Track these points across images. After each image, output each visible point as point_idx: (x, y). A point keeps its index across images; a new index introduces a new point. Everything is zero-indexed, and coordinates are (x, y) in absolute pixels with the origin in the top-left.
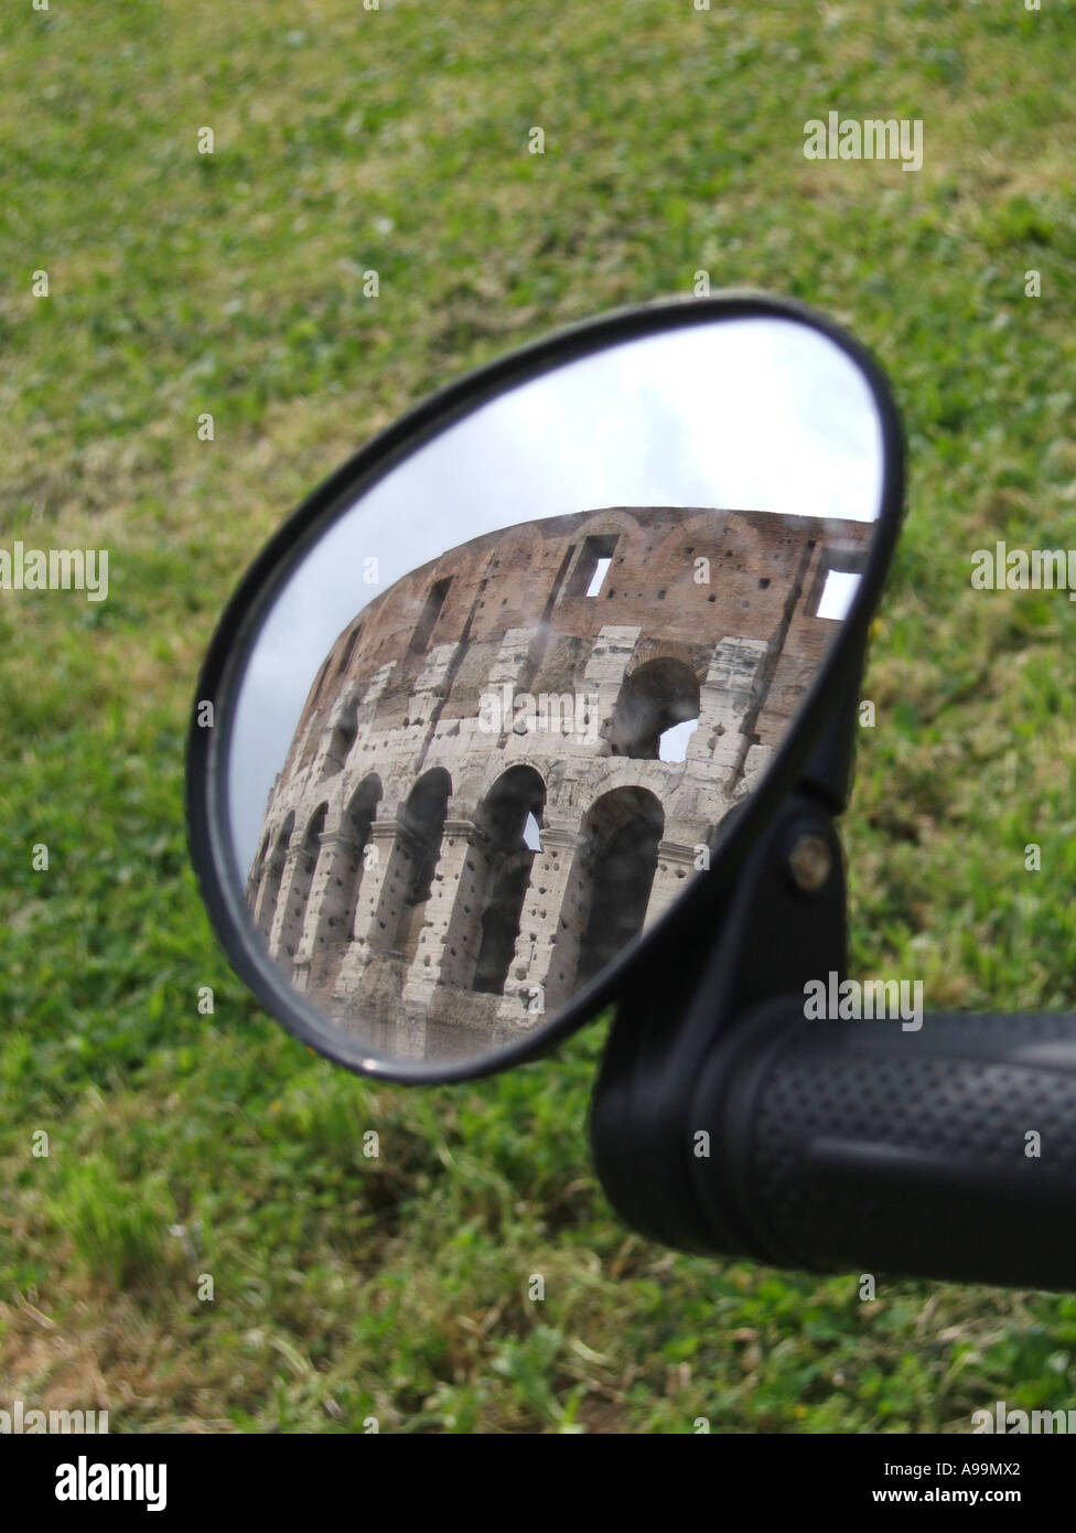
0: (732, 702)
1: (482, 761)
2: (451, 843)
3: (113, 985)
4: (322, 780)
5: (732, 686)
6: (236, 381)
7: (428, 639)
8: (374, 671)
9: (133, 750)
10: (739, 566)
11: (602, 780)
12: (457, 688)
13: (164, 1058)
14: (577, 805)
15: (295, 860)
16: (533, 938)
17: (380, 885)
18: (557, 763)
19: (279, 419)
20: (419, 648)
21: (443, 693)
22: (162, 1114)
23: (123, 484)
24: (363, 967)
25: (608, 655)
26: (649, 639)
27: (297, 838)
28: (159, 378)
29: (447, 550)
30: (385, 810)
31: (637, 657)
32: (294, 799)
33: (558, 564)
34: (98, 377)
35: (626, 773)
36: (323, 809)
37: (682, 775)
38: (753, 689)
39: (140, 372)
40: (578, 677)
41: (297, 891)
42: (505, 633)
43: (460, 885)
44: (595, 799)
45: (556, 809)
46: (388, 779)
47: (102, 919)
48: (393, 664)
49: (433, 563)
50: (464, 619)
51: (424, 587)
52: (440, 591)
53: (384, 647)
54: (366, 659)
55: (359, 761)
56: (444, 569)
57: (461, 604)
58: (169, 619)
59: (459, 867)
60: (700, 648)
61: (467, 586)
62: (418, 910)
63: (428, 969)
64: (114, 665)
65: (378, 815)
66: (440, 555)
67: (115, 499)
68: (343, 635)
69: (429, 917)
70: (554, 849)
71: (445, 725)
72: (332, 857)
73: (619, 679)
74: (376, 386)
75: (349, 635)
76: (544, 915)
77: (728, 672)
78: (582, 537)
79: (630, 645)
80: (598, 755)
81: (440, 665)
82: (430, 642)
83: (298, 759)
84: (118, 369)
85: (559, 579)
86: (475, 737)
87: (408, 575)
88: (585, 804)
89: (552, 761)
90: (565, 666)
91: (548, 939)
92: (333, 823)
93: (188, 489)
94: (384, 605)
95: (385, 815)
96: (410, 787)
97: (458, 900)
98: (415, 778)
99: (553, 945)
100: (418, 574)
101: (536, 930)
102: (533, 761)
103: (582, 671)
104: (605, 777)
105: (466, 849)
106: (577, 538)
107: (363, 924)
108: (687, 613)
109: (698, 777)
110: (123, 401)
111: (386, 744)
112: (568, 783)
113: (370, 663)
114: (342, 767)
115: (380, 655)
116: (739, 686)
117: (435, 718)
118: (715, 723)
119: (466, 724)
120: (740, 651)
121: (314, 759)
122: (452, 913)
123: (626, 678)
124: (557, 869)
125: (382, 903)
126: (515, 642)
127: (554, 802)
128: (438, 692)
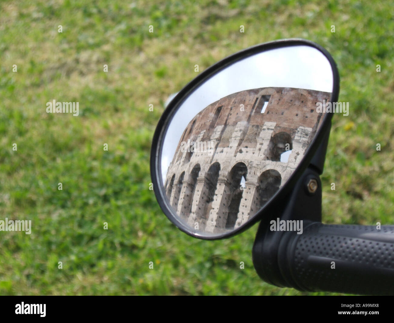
0: (302, 146)
1: (229, 161)
2: (220, 185)
3: (86, 239)
4: (183, 165)
5: (302, 141)
6: (133, 31)
7: (215, 124)
8: (199, 133)
9: (95, 159)
10: (305, 106)
11: (263, 167)
12: (223, 139)
13: (103, 264)
14: (256, 175)
15: (175, 188)
16: (243, 213)
17: (199, 196)
18: (251, 162)
19: (148, 46)
20: (212, 126)
21: (219, 140)
22: (102, 282)
23: (93, 66)
24: (194, 221)
25: (267, 131)
26: (278, 126)
27: (176, 181)
28: (106, 30)
29: (221, 98)
30: (201, 174)
31: (275, 132)
32: (175, 170)
33: (253, 103)
34: (85, 28)
35: (271, 165)
36: (184, 173)
37: (287, 167)
38: (308, 142)
39: (100, 27)
40: (258, 137)
41: (176, 198)
42: (237, 123)
43: (222, 197)
44: (261, 173)
45: (250, 176)
46: (202, 165)
47: (83, 216)
48: (205, 131)
49: (218, 101)
50: (225, 118)
51: (214, 109)
52: (219, 110)
53: (202, 126)
54: (197, 129)
55: (194, 160)
56: (220, 103)
57: (225, 114)
58: (108, 114)
59: (222, 192)
60: (293, 129)
61: (227, 109)
62: (210, 204)
63: (212, 222)
64: (88, 129)
65: (199, 176)
66: (219, 99)
67: (90, 71)
68: (190, 122)
69: (213, 206)
70: (249, 187)
71: (219, 149)
72: (186, 188)
73: (270, 138)
74: (182, 35)
75: (192, 122)
76: (246, 207)
77: (301, 137)
78: (260, 95)
79: (273, 128)
80: (263, 160)
81: (218, 132)
82: (216, 125)
83: (177, 158)
84: (91, 26)
85: (253, 108)
86: (228, 153)
87: (210, 105)
88: (259, 174)
89: (249, 161)
90: (254, 133)
91: (247, 214)
92: (187, 178)
93: (116, 69)
94: (203, 114)
95: (201, 176)
96: (209, 168)
97: (221, 201)
98: (210, 165)
99: (248, 216)
100: (213, 105)
101: (244, 211)
102: (244, 161)
103: (259, 135)
104: (265, 166)
105: (224, 187)
106: (259, 95)
107: (194, 208)
108: (290, 119)
109: (291, 167)
110: (93, 37)
111: (202, 154)
112: (254, 168)
113: (198, 130)
114: (189, 161)
115: (201, 128)
116: (304, 141)
117: (216, 147)
118: (297, 152)
119: (225, 149)
120: (304, 131)
121: (181, 159)
122: (220, 205)
123: (271, 137)
124: (250, 193)
125: (200, 202)
126: (240, 126)
127: (250, 173)
128: (217, 139)
